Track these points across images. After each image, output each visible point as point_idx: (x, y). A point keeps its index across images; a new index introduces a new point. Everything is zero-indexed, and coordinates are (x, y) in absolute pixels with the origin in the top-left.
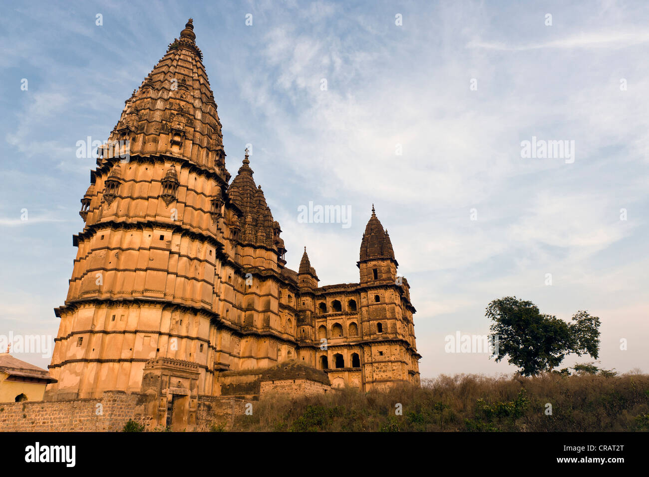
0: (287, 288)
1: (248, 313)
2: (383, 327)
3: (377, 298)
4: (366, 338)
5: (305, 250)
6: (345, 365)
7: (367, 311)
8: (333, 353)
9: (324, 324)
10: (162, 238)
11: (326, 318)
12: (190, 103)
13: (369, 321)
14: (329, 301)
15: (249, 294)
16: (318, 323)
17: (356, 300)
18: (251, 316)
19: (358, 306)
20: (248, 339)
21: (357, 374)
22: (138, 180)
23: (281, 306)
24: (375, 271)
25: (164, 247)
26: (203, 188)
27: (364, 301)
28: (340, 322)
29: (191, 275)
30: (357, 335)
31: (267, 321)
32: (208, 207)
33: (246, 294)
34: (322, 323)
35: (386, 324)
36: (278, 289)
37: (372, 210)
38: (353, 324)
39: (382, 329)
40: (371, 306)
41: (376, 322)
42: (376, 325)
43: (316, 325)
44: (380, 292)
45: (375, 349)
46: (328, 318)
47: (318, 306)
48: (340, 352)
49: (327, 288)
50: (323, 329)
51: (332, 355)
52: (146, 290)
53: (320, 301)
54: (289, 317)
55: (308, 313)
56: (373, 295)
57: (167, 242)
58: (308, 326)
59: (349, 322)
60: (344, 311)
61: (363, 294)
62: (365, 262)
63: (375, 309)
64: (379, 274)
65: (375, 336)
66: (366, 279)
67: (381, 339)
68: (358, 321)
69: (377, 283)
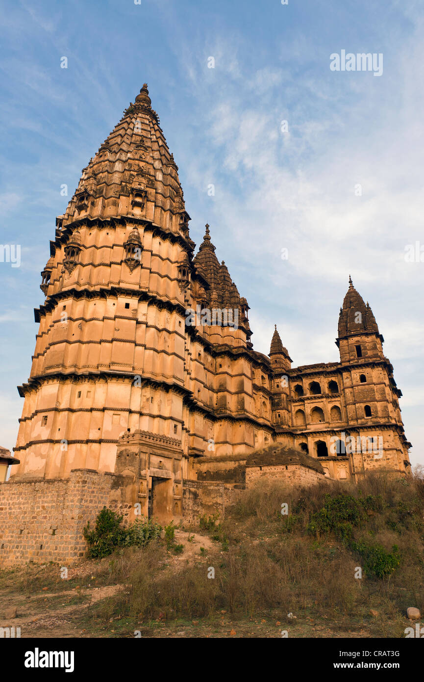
0: (260, 368)
1: (220, 394)
2: (372, 411)
3: (363, 378)
4: (352, 423)
5: (276, 328)
6: (329, 454)
7: (351, 393)
8: (314, 440)
9: (302, 408)
10: (127, 306)
11: (304, 402)
12: (150, 164)
13: (355, 404)
14: (306, 383)
15: (220, 373)
16: (295, 407)
17: (337, 382)
18: (224, 398)
19: (340, 388)
20: (222, 423)
21: (344, 463)
22: (99, 246)
23: (255, 387)
24: (358, 349)
25: (131, 316)
26: (168, 253)
27: (347, 382)
28: (320, 405)
29: (159, 348)
30: (341, 419)
31: (241, 403)
32: (174, 273)
33: (217, 374)
34: (299, 408)
35: (376, 407)
36: (251, 369)
37: (350, 282)
38: (335, 407)
39: (370, 412)
40: (356, 387)
41: (363, 405)
42: (363, 408)
43: (293, 410)
44: (367, 371)
46: (306, 402)
47: (293, 389)
48: (322, 439)
49: (302, 368)
50: (300, 414)
51: (313, 442)
52: (113, 363)
53: (296, 384)
54: (264, 399)
55: (283, 396)
56: (358, 374)
57: (133, 310)
58: (284, 411)
59: (330, 406)
60: (324, 393)
61: (345, 374)
62: (346, 338)
63: (361, 390)
64: (363, 351)
65: (363, 420)
66: (347, 357)
67: (370, 424)
68: (341, 404)
69: (362, 361)
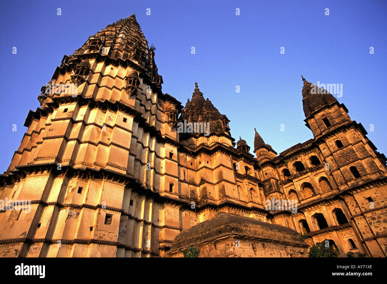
1: (202, 186)
2: (358, 170)
3: (339, 144)
4: (342, 188)
5: (256, 131)
6: (329, 224)
7: (332, 160)
8: (310, 214)
9: (292, 188)
11: (292, 181)
13: (339, 169)
14: (290, 166)
15: (200, 169)
16: (286, 189)
17: (316, 155)
18: (205, 189)
19: (321, 159)
21: (348, 231)
23: (237, 175)
24: (326, 121)
26: (118, 73)
27: (325, 152)
28: (307, 180)
30: (331, 188)
31: (222, 191)
33: (198, 171)
34: (290, 188)
35: (362, 166)
37: (303, 80)
38: (323, 178)
39: (358, 172)
40: (335, 154)
41: (348, 167)
42: (349, 170)
43: (285, 191)
44: (340, 136)
45: (360, 197)
46: (294, 181)
47: (281, 173)
48: (318, 211)
49: (284, 154)
50: (292, 194)
51: (310, 216)
53: (282, 168)
54: (251, 186)
55: (273, 181)
56: (333, 142)
58: (276, 193)
59: (317, 179)
60: (308, 168)
61: (321, 146)
62: (312, 117)
63: (341, 154)
64: (330, 121)
65: (353, 182)
66: (319, 131)
67: (361, 183)
68: (326, 174)
69: (332, 129)
